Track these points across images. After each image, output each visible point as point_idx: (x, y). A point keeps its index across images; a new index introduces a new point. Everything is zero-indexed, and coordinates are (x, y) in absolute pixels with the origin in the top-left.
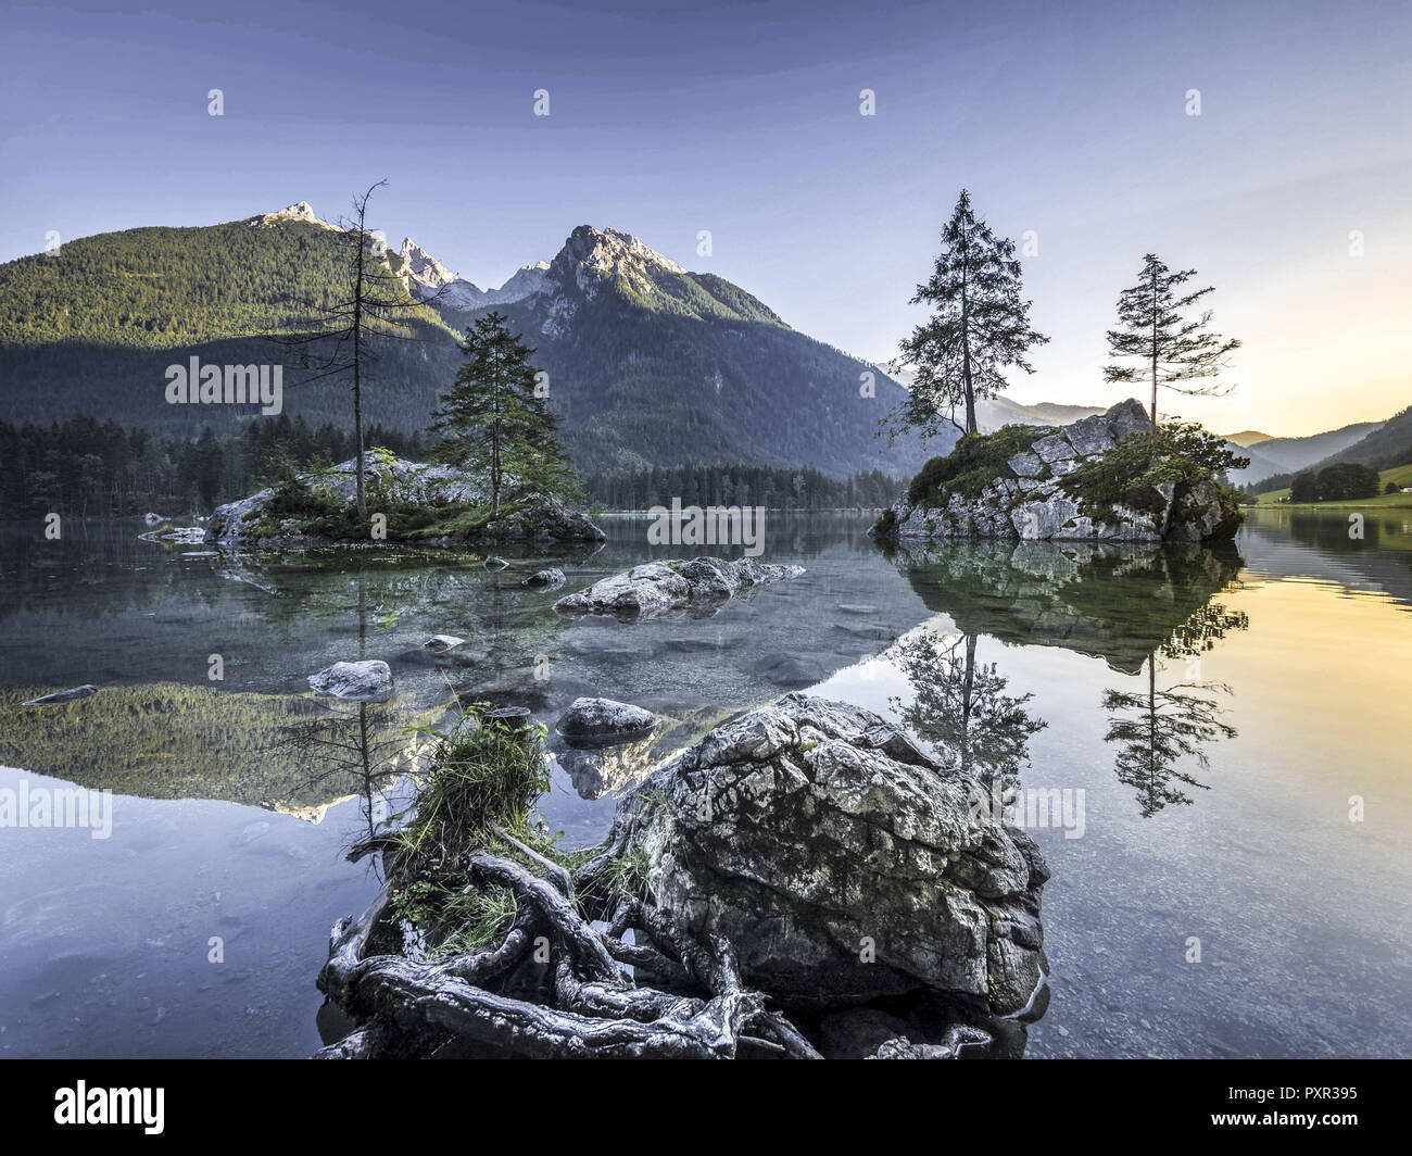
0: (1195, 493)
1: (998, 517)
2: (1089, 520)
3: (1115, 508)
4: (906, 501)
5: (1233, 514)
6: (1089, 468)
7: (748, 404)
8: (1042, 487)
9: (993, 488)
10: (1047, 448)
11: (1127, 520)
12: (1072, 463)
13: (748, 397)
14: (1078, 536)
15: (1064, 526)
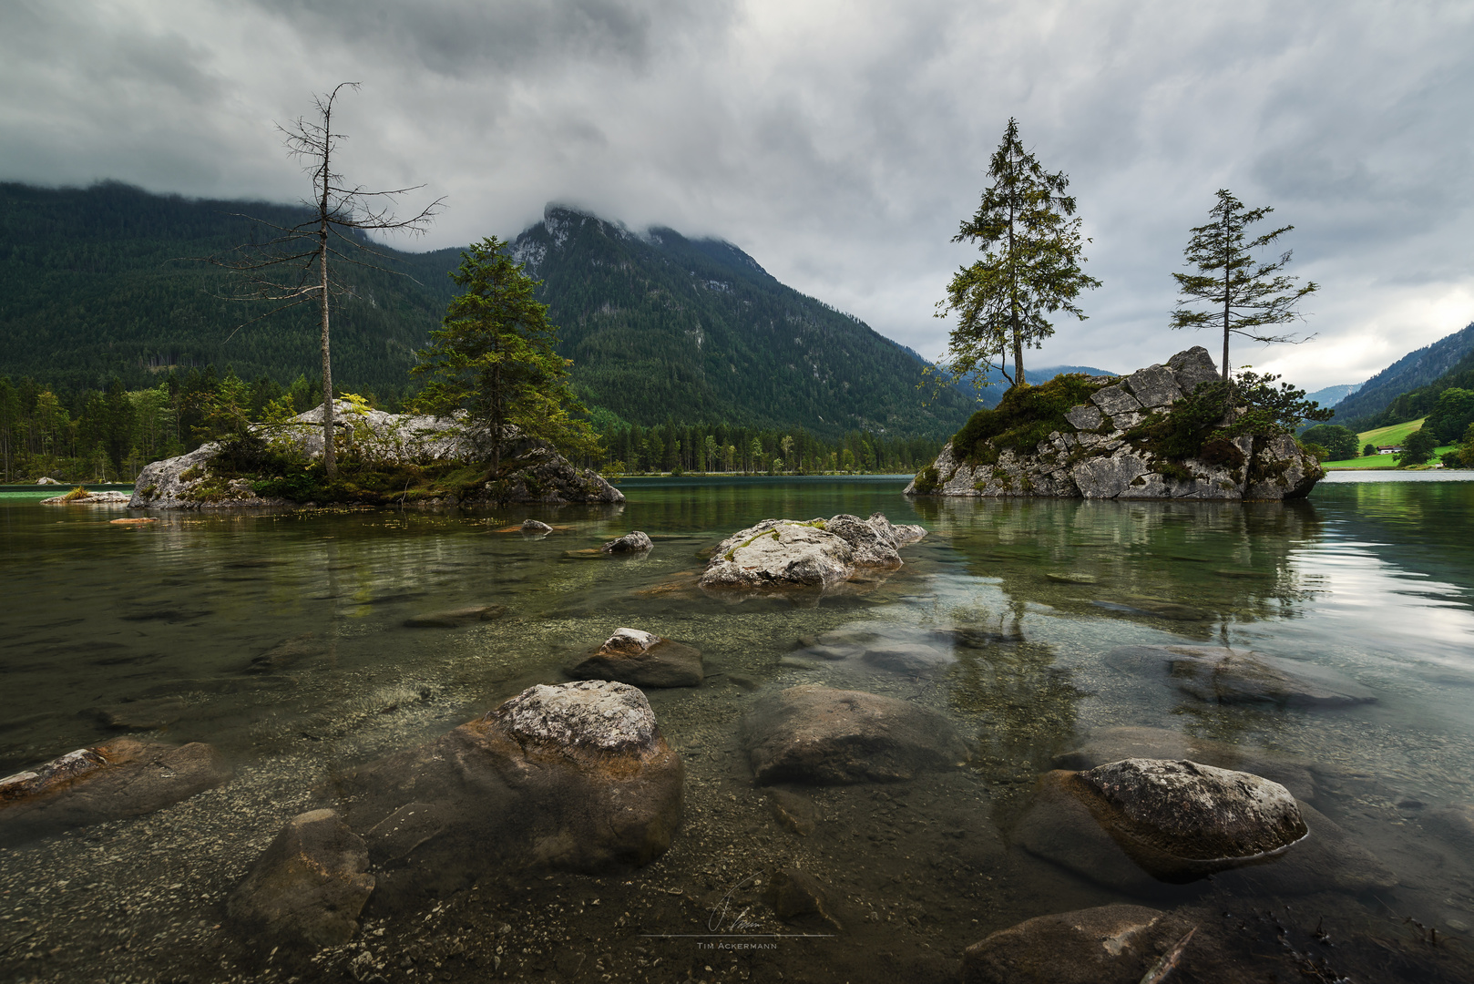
0: (1274, 448)
1: (1056, 475)
2: (1160, 477)
3: (1188, 464)
4: (950, 457)
5: (1316, 469)
6: (1156, 421)
7: (731, 360)
8: (1104, 442)
9: (1049, 443)
10: (1107, 400)
11: (1201, 476)
12: (1136, 415)
13: (731, 352)
14: (1149, 494)
15: (1133, 483)
